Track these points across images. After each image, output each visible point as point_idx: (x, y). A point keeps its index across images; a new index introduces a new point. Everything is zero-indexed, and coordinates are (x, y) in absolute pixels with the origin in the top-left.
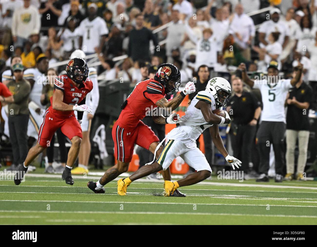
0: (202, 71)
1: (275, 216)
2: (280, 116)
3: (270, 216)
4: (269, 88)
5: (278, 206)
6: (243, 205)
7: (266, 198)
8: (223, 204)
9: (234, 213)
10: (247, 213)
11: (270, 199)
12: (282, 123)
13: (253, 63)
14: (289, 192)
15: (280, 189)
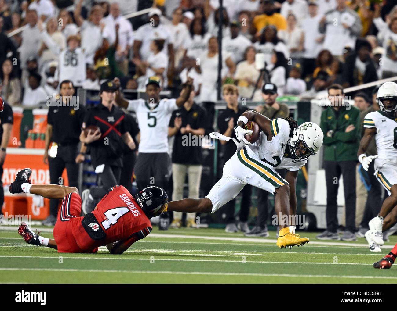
0: (65, 88)
1: (159, 272)
2: (162, 145)
3: (153, 272)
4: (148, 110)
5: (163, 261)
6: (118, 259)
7: (148, 251)
8: (93, 258)
9: (107, 269)
10: (124, 269)
11: (152, 251)
12: (165, 154)
13: (132, 78)
14: (176, 242)
15: (166, 239)
